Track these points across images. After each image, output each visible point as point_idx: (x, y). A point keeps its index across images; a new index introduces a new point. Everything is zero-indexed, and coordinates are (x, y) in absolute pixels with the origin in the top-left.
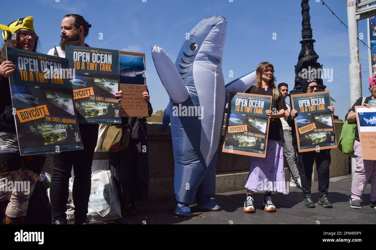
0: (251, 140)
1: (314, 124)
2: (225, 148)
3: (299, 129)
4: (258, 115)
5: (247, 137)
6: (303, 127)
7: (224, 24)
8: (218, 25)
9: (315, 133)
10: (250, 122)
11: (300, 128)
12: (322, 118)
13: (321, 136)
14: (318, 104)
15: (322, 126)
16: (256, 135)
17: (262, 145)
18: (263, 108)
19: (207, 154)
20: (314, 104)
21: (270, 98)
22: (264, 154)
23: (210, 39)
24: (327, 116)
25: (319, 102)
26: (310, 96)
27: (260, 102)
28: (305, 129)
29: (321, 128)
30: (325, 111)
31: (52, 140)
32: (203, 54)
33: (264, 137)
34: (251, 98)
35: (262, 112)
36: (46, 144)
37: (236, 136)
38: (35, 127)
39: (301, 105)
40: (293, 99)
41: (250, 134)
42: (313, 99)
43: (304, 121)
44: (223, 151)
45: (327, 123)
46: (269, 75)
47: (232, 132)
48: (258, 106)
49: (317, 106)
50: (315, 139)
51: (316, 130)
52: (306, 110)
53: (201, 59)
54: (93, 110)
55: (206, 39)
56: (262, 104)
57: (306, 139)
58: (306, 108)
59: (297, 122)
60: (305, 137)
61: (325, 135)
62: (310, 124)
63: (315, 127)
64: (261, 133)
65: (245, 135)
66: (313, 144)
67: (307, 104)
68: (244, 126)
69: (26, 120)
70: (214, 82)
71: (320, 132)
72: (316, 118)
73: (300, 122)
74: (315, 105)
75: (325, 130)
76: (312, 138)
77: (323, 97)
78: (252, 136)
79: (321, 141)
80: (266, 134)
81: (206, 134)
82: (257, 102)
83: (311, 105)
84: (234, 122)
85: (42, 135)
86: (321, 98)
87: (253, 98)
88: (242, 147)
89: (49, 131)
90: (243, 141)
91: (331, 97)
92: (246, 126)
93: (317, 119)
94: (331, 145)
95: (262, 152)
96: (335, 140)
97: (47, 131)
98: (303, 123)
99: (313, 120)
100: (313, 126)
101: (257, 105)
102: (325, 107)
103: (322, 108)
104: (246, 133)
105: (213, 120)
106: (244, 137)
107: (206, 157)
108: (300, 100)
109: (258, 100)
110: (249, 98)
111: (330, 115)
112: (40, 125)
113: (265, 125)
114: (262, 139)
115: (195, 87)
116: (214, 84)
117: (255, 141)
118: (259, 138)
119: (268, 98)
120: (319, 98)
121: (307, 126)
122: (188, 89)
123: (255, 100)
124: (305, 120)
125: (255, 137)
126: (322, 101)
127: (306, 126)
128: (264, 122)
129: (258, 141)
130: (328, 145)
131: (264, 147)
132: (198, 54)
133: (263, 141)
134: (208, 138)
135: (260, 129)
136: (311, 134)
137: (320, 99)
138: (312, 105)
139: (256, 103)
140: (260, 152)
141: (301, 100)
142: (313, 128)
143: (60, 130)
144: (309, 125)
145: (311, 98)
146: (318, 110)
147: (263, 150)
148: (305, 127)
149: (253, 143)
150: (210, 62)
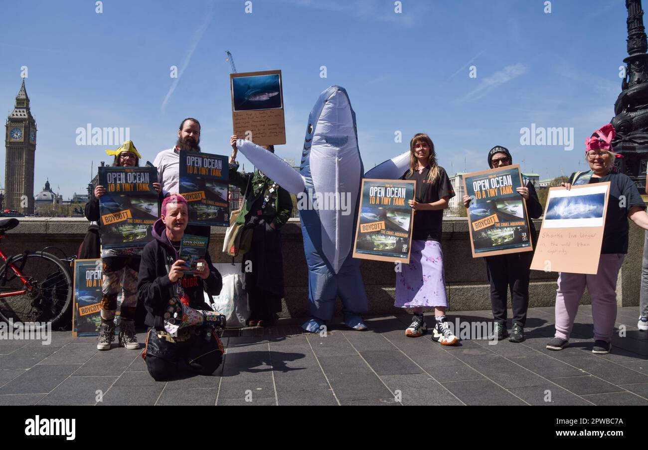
0: (390, 241)
1: (495, 215)
2: (356, 252)
3: (473, 223)
4: (398, 208)
5: (385, 237)
6: (480, 221)
7: (338, 96)
8: (331, 99)
9: (497, 228)
10: (389, 217)
11: (476, 222)
12: (507, 206)
13: (506, 233)
14: (501, 186)
15: (506, 218)
16: (397, 234)
17: (405, 247)
18: (404, 197)
19: (334, 258)
20: (494, 186)
21: (412, 184)
22: (407, 258)
23: (324, 118)
24: (515, 203)
25: (502, 182)
26: (490, 175)
27: (400, 189)
28: (483, 224)
29: (505, 221)
30: (512, 196)
31: (131, 238)
32: (319, 137)
33: (406, 236)
34: (389, 186)
35: (403, 203)
36: (124, 241)
37: (371, 236)
38: (116, 228)
39: (476, 189)
40: (466, 180)
41: (389, 233)
42: (494, 178)
43: (481, 212)
44: (353, 257)
45: (515, 214)
46: (420, 152)
47: (366, 231)
48: (399, 195)
49: (501, 188)
50: (496, 238)
51: (498, 225)
52: (484, 196)
53: (318, 143)
54: (205, 213)
55: (320, 118)
56: (403, 192)
57: (482, 238)
58: (483, 192)
59: (470, 213)
60: (481, 235)
61: (513, 232)
62: (490, 215)
63: (497, 220)
64: (403, 231)
65: (382, 235)
66: (494, 245)
67: (484, 187)
68: (381, 222)
69: (110, 223)
70: (335, 169)
71: (505, 227)
72: (499, 206)
73: (475, 214)
74: (497, 187)
75: (513, 224)
76: (492, 237)
77: (509, 175)
78: (391, 236)
79: (506, 241)
80: (409, 232)
81: (328, 233)
82: (397, 190)
83: (490, 187)
84: (369, 218)
85: (122, 234)
86: (506, 175)
87: (392, 186)
88: (378, 250)
89: (129, 231)
90: (379, 242)
91: (522, 174)
92: (383, 223)
93: (500, 208)
94: (522, 247)
95: (405, 256)
96: (529, 238)
97: (127, 231)
98: (479, 214)
99: (494, 210)
100: (495, 218)
101: (397, 195)
102: (512, 188)
103: (508, 191)
104: (384, 232)
105: (335, 216)
106: (381, 237)
107: (333, 261)
108: (474, 181)
109: (398, 188)
110: (387, 186)
111: (521, 201)
112: (122, 226)
113: (408, 219)
114: (405, 239)
115: (311, 177)
116: (335, 172)
117: (395, 242)
118: (400, 237)
119: (411, 184)
120: (502, 176)
121: (486, 219)
122: (305, 180)
123: (394, 187)
124: (483, 210)
125: (396, 236)
126: (509, 181)
127: (483, 220)
128: (407, 216)
129: (399, 242)
130: (518, 247)
131: (408, 249)
132: (314, 137)
133: (406, 241)
134: (331, 239)
135: (402, 225)
136: (490, 231)
137: (504, 177)
138: (493, 187)
139: (395, 192)
140: (401, 256)
141: (476, 181)
142: (493, 222)
143: (141, 230)
144: (488, 217)
145: (492, 176)
146: (502, 194)
147: (406, 253)
148: (481, 220)
149: (393, 244)
150: (329, 145)
